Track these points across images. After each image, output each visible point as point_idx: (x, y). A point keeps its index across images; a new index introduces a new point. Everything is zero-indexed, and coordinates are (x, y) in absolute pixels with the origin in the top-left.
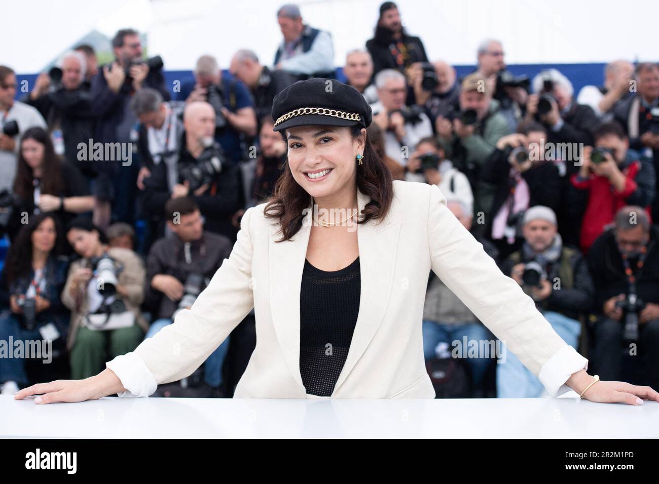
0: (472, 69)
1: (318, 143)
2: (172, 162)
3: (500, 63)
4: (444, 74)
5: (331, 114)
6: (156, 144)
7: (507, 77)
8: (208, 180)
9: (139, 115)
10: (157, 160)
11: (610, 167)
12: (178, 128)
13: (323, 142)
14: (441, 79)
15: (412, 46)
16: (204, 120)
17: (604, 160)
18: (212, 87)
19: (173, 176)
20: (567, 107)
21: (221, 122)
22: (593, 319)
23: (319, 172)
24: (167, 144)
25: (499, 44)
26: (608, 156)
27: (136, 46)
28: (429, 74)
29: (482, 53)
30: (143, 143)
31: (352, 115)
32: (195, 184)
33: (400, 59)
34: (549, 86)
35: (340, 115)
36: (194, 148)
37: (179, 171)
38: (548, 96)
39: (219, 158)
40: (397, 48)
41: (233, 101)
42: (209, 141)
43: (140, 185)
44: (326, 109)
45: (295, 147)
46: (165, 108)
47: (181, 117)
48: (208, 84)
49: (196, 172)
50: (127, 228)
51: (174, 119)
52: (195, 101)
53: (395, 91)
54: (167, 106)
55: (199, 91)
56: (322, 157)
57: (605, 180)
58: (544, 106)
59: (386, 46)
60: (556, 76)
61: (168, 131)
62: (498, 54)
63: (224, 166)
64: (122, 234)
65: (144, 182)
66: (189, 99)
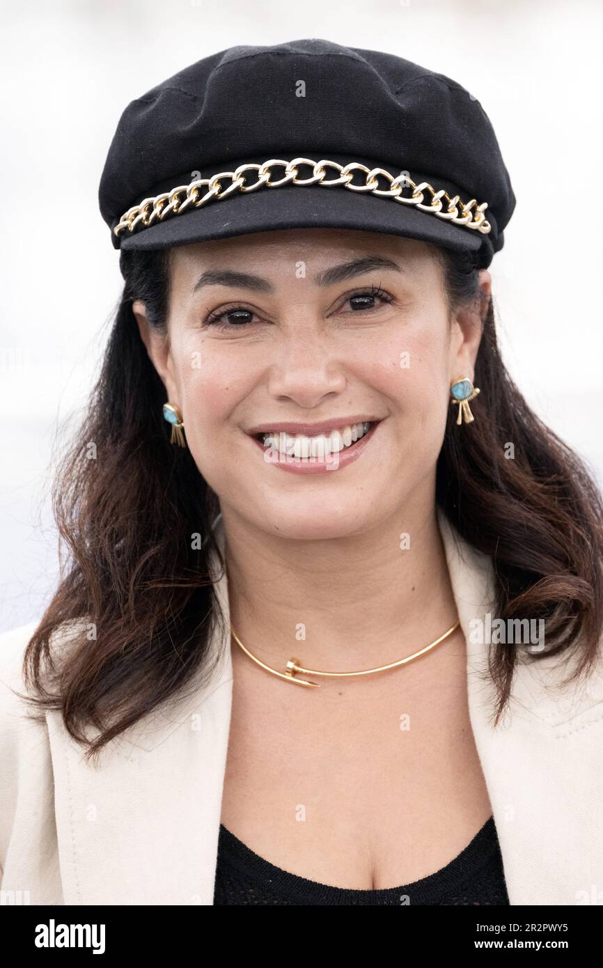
1: (330, 312)
5: (345, 178)
13: (348, 307)
23: (326, 429)
31: (453, 202)
44: (324, 163)
45: (226, 320)
56: (350, 371)
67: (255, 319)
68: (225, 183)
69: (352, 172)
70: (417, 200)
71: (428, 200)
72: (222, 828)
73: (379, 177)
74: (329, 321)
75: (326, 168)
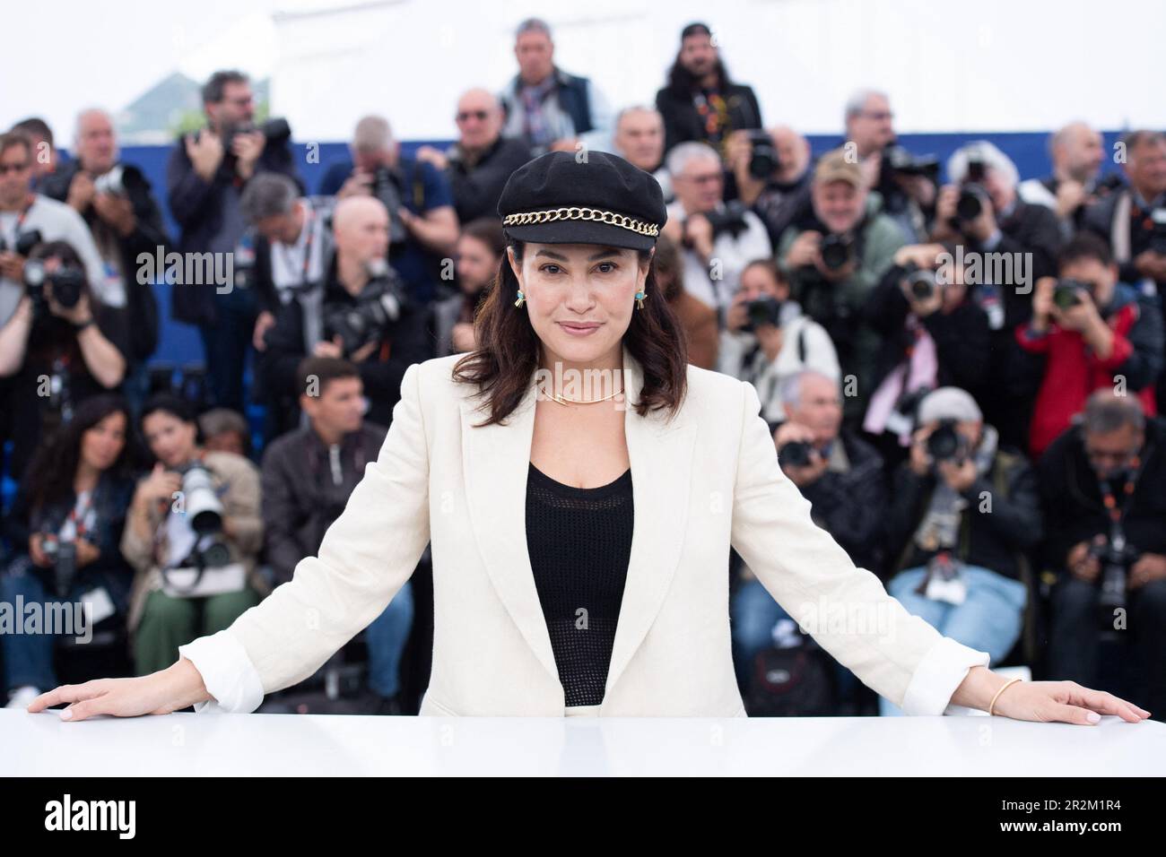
0: (837, 142)
1: (591, 271)
2: (312, 301)
3: (886, 130)
4: (789, 150)
5: (603, 219)
6: (285, 270)
7: (900, 158)
8: (375, 334)
9: (257, 219)
10: (286, 297)
11: (1086, 313)
12: (325, 243)
13: (598, 270)
14: (784, 158)
15: (737, 101)
16: (371, 228)
17: (1077, 302)
18: (382, 172)
19: (313, 327)
20: (1008, 208)
21: (399, 234)
22: (1049, 578)
24: (305, 271)
25: (882, 98)
26: (1083, 295)
27: (244, 101)
28: (763, 150)
29: (854, 114)
30: (261, 269)
31: (633, 222)
32: (352, 341)
33: (713, 123)
34: (977, 171)
35: (619, 220)
36: (352, 278)
37: (325, 317)
38: (975, 189)
39: (394, 294)
40: (708, 103)
41: (419, 196)
42: (380, 267)
43: (259, 342)
44: (595, 211)
45: (547, 270)
46: (301, 208)
47: (329, 224)
48: (374, 166)
49: (355, 320)
50: (234, 419)
51: (319, 228)
52: (351, 195)
53: (702, 179)
54: (305, 205)
55: (361, 178)
57: (1077, 337)
58: (968, 206)
59: (689, 100)
60: (989, 154)
61: (308, 248)
62: (883, 116)
63: (403, 309)
64: (224, 429)
65: (265, 338)
66: (343, 192)
67: (560, 271)
68: (553, 215)
69: (607, 216)
70: (623, 224)
71: (628, 224)
72: (530, 463)
73: (617, 218)
74: (591, 275)
75: (596, 213)
